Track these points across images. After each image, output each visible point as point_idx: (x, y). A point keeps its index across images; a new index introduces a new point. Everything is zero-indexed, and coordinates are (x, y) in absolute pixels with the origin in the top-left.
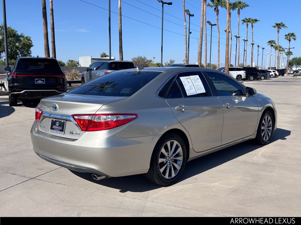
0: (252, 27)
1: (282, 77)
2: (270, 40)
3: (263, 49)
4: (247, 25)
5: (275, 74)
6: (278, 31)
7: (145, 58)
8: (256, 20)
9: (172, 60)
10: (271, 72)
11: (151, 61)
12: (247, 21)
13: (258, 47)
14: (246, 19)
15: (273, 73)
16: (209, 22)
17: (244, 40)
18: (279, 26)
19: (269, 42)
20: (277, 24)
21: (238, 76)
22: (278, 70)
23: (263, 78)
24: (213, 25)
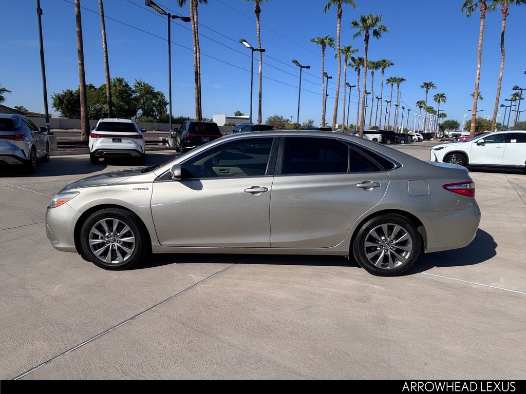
0: (398, 86)
1: (428, 141)
2: (419, 100)
3: (409, 110)
4: (392, 85)
5: (419, 139)
6: (427, 92)
7: (282, 117)
8: (402, 80)
9: (311, 119)
10: (414, 136)
11: (288, 120)
12: (392, 80)
13: (403, 108)
14: (391, 78)
15: (416, 137)
16: (348, 84)
17: (386, 101)
18: (428, 86)
19: (418, 102)
20: (425, 84)
21: (374, 139)
22: (424, 135)
23: (403, 142)
24: (352, 87)
